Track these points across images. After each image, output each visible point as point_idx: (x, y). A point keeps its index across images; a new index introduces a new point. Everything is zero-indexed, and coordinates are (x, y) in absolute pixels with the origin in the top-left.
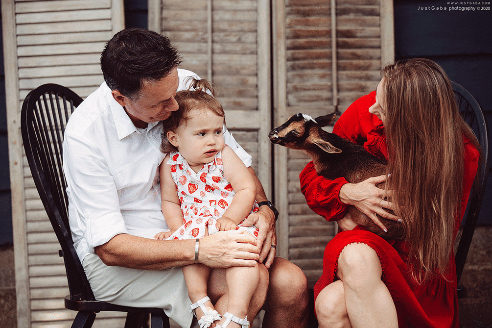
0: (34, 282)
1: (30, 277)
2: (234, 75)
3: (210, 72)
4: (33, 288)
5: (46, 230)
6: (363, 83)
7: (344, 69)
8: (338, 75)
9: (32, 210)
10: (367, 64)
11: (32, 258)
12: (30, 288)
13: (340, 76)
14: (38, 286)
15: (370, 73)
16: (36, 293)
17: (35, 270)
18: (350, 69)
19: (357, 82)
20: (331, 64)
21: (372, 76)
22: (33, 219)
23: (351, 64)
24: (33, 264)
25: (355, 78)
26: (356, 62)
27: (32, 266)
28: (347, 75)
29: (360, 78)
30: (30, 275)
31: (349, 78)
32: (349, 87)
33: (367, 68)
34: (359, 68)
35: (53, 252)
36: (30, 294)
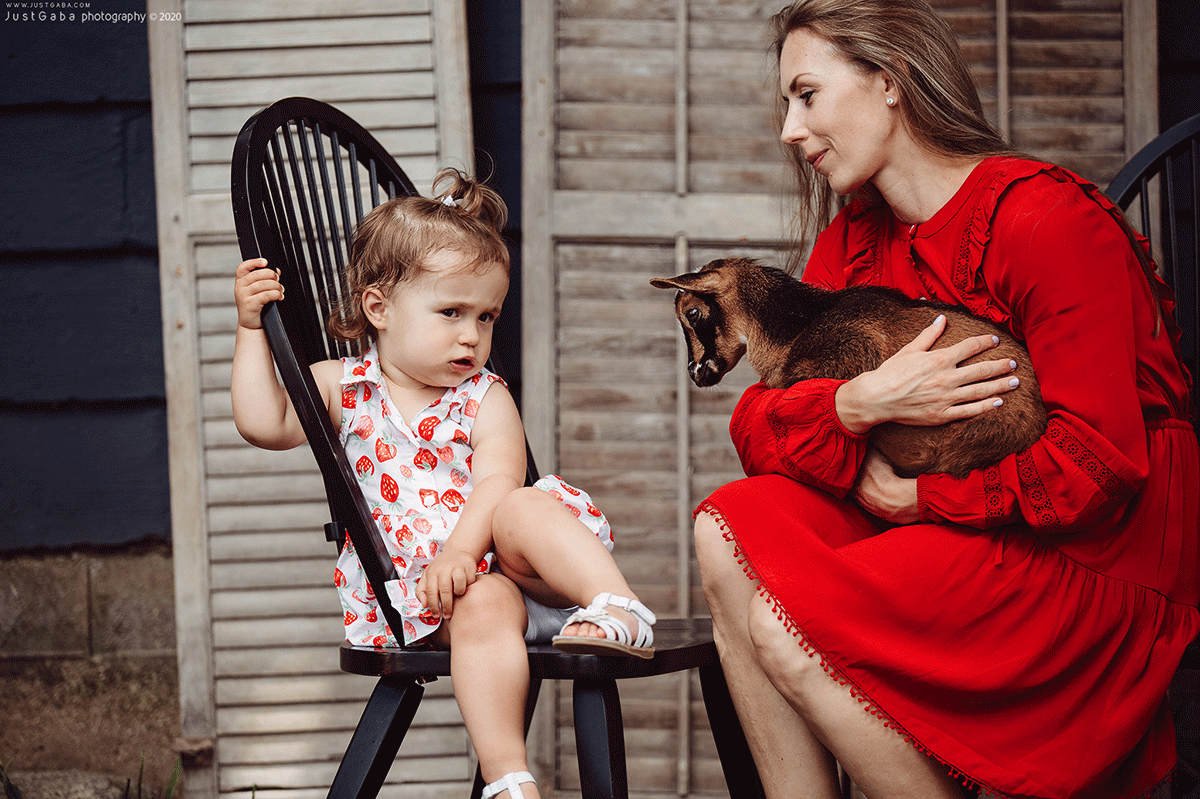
0: (226, 632)
1: (213, 620)
2: (744, 104)
3: (681, 96)
4: (222, 649)
5: (256, 499)
6: (1076, 128)
7: (1028, 90)
8: (1011, 105)
9: (219, 447)
10: (1089, 79)
11: (221, 573)
12: (216, 649)
13: (1017, 109)
14: (235, 644)
15: (1095, 102)
16: (227, 661)
17: (227, 602)
18: (1043, 92)
19: (1060, 124)
20: (995, 77)
21: (1100, 110)
22: (224, 471)
23: (1047, 78)
24: (222, 585)
25: (1055, 113)
26: (1056, 73)
27: (219, 590)
28: (1035, 108)
29: (1069, 115)
30: (215, 616)
31: (1041, 113)
32: (1042, 137)
33: (1087, 89)
34: (1065, 89)
35: (274, 555)
36: (214, 663)
